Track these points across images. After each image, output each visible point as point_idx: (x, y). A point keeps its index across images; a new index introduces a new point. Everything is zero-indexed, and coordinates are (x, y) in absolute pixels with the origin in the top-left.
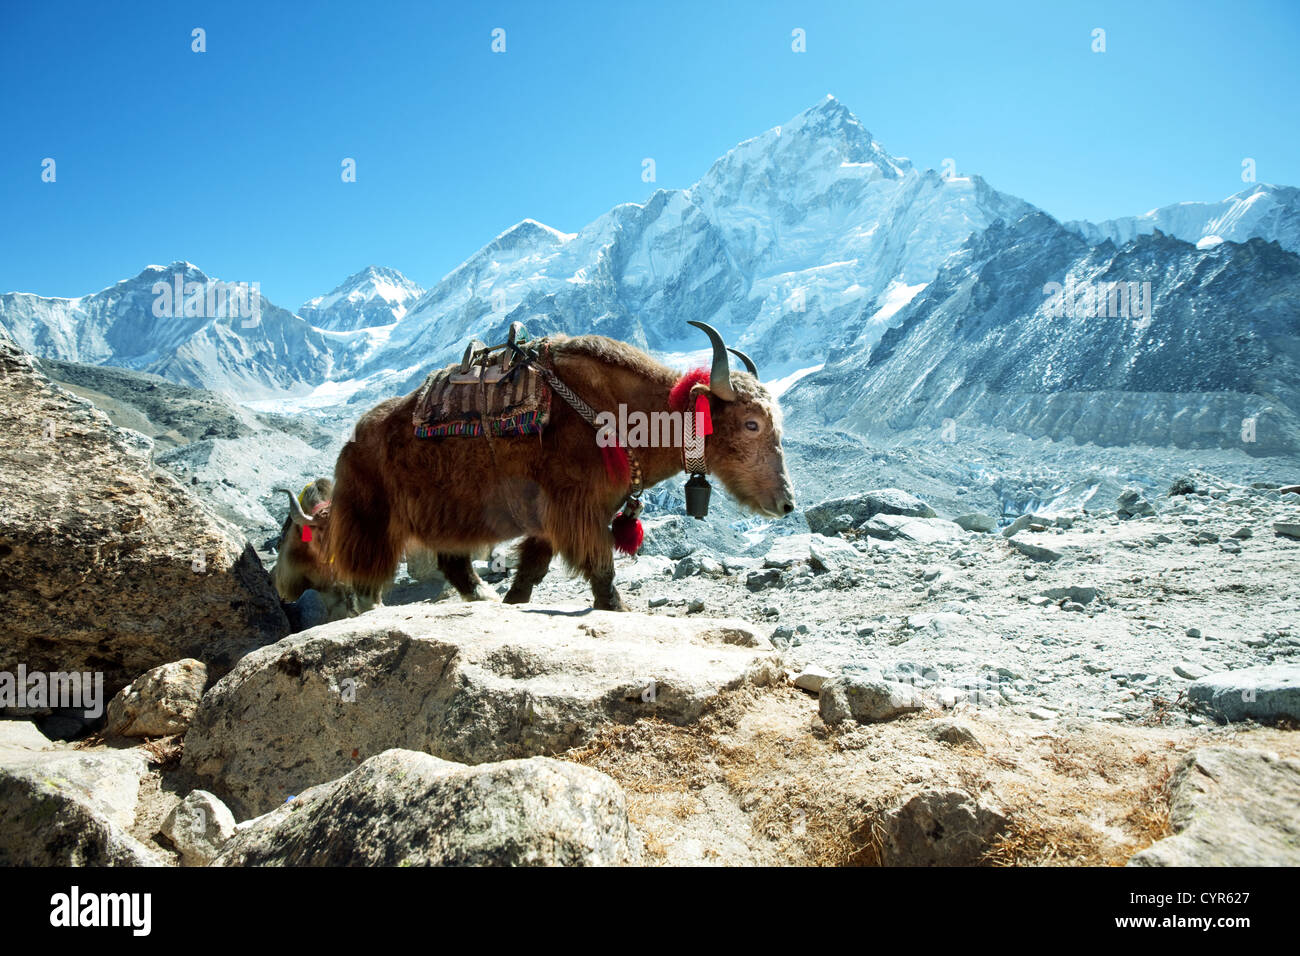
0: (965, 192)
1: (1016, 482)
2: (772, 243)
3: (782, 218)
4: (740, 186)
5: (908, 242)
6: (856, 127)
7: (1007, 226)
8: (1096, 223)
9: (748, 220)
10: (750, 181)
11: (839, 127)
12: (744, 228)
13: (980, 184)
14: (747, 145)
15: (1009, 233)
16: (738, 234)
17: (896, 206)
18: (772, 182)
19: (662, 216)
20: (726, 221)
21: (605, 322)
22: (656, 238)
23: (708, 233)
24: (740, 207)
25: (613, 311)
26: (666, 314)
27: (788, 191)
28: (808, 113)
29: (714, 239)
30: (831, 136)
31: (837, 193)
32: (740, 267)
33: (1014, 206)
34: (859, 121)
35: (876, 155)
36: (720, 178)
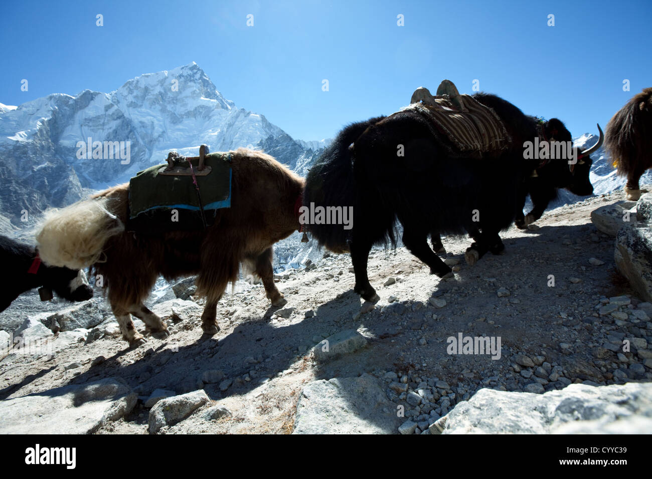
0: (258, 121)
1: (284, 249)
2: (164, 132)
3: (169, 120)
4: (143, 97)
5: (234, 140)
6: (207, 81)
7: (275, 138)
8: (306, 142)
9: (149, 118)
10: (150, 96)
11: (199, 79)
12: (146, 121)
13: (263, 119)
14: (147, 76)
15: (275, 141)
16: (143, 125)
17: (228, 123)
18: (163, 99)
19: (90, 106)
20: (135, 116)
21: (45, 169)
22: (86, 119)
23: (123, 122)
24: (143, 110)
25: (51, 162)
26: (94, 166)
27: (172, 106)
28: (183, 68)
29: (127, 125)
30: (195, 83)
31: (199, 111)
32: (145, 143)
33: (277, 130)
34: (209, 79)
35: (218, 97)
36: (131, 92)
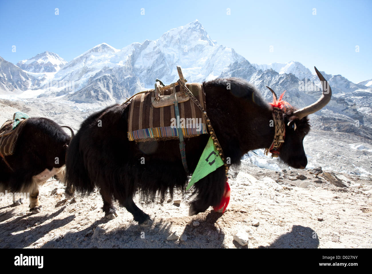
0: (230, 53)
2: (179, 60)
3: (181, 53)
4: (170, 42)
5: (215, 64)
6: (203, 30)
7: (239, 63)
8: (259, 65)
9: (172, 52)
10: (173, 41)
11: (199, 29)
12: (171, 54)
13: (233, 51)
14: (173, 30)
15: (239, 65)
16: (169, 56)
17: (212, 54)
18: (180, 42)
19: (147, 48)
20: (166, 52)
21: (128, 78)
22: (145, 54)
23: (161, 55)
24: (170, 48)
25: (131, 75)
26: (147, 77)
27: (184, 45)
28: (191, 24)
29: (162, 57)
30: (196, 31)
31: (197, 48)
32: (169, 65)
33: (240, 58)
34: (204, 28)
35: (208, 39)
36: (165, 39)
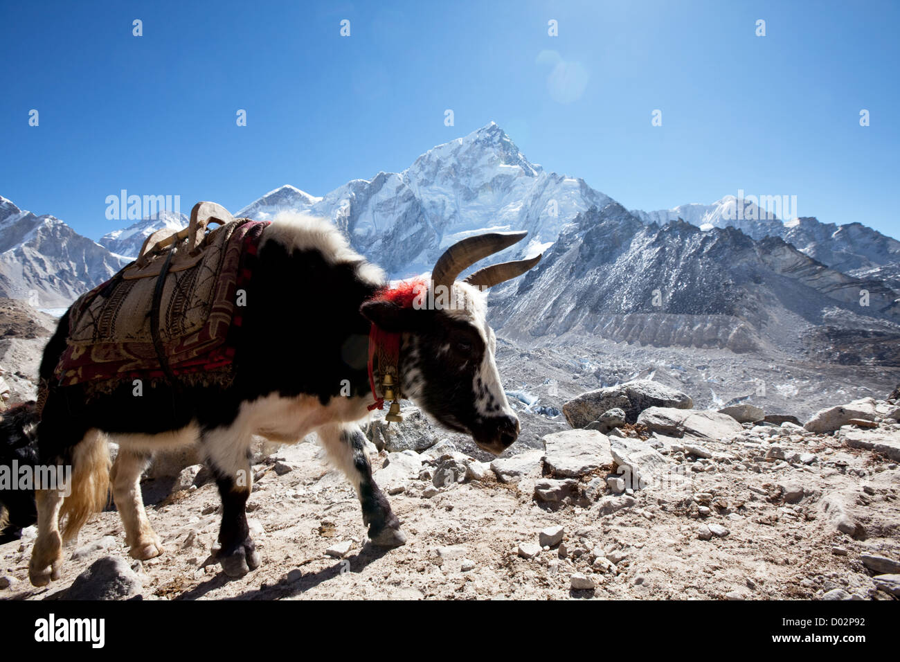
0: (575, 188)
1: (608, 370)
2: (455, 212)
3: (462, 196)
4: (435, 173)
5: (541, 216)
6: (508, 143)
7: (599, 210)
8: (647, 212)
9: (440, 196)
10: (442, 171)
11: (499, 142)
12: (437, 201)
13: (583, 184)
14: (440, 148)
15: (599, 215)
16: (433, 205)
17: (533, 194)
18: (456, 173)
19: (383, 189)
20: (425, 196)
22: (378, 204)
23: (413, 203)
24: (434, 187)
26: (383, 256)
27: (466, 179)
28: (480, 131)
29: (417, 207)
30: (493, 147)
31: (497, 183)
32: (434, 226)
33: (601, 199)
34: (511, 140)
35: (521, 161)
36: (422, 168)
